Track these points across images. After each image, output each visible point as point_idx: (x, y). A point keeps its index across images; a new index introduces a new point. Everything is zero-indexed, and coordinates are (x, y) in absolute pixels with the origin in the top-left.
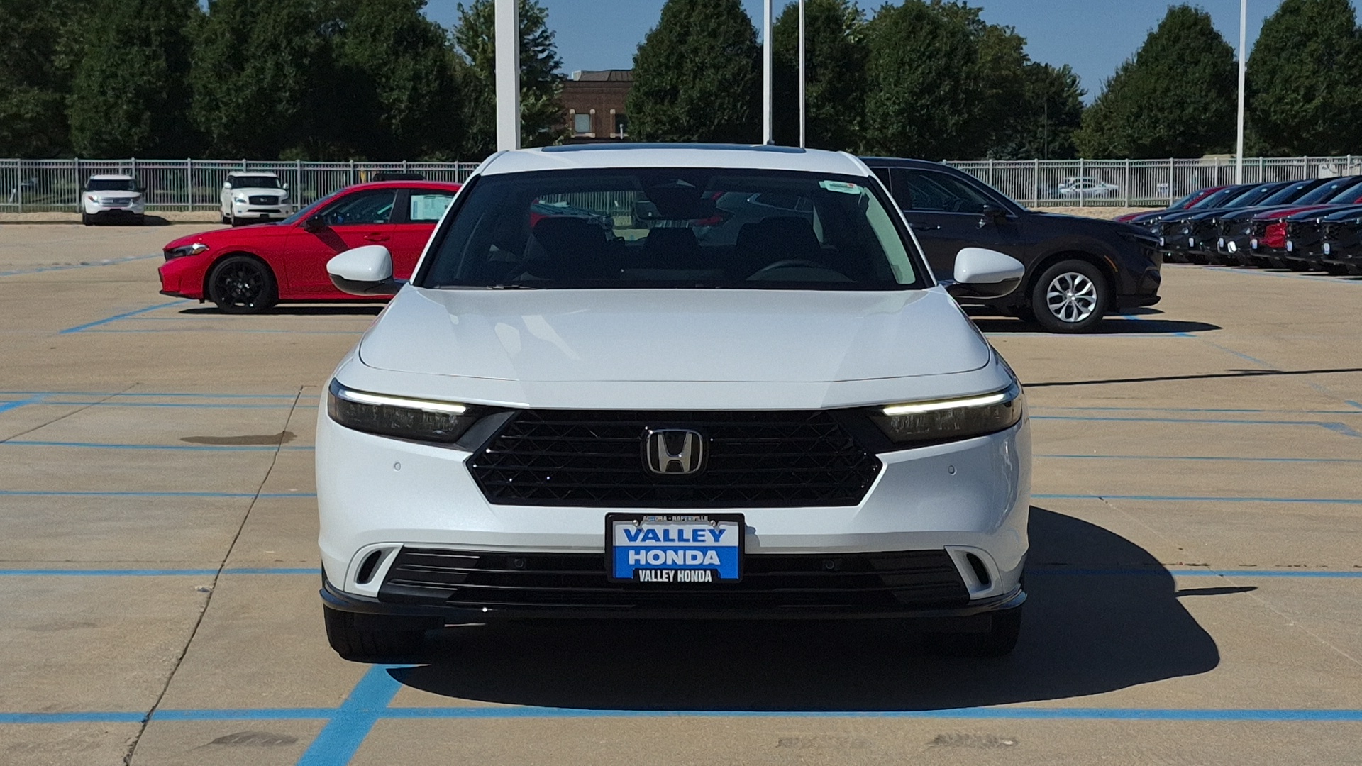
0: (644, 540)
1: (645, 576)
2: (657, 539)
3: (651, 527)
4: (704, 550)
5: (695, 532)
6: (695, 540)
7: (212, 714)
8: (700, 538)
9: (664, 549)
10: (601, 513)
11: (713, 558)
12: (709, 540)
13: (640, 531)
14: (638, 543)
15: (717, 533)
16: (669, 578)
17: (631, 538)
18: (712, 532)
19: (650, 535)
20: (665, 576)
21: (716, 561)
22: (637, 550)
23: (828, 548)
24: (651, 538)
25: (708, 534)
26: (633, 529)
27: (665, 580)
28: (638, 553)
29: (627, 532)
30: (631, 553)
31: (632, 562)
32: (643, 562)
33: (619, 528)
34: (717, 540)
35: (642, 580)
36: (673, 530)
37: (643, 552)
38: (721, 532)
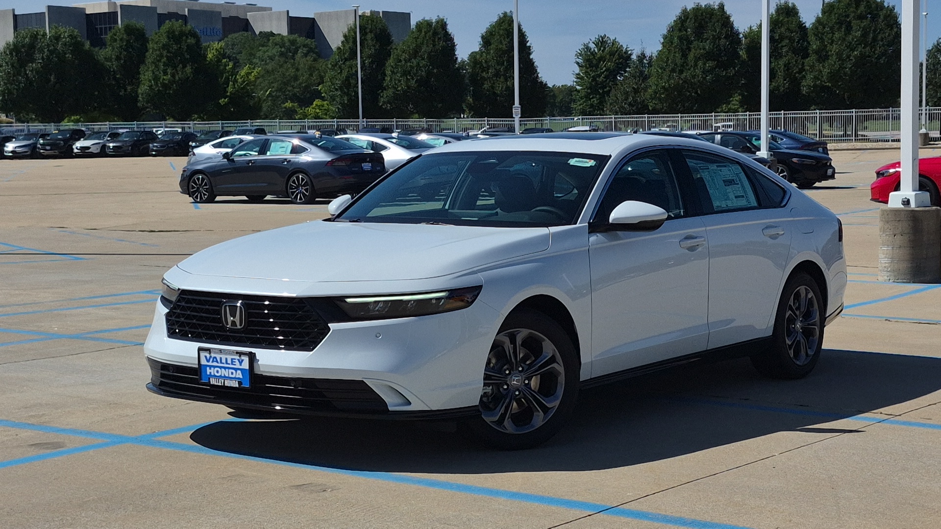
0: (213, 362)
1: (213, 381)
2: (217, 362)
3: (215, 355)
4: (236, 369)
5: (232, 359)
6: (232, 364)
7: (81, 433)
8: (234, 363)
9: (221, 367)
10: (197, 345)
11: (239, 375)
12: (238, 366)
13: (211, 357)
14: (210, 364)
15: (241, 361)
16: (221, 383)
17: (208, 361)
18: (238, 360)
19: (215, 360)
20: (220, 382)
21: (241, 376)
22: (210, 367)
23: (294, 374)
24: (215, 362)
25: (237, 361)
26: (208, 356)
27: (220, 384)
28: (210, 369)
29: (206, 357)
30: (208, 368)
31: (208, 373)
32: (212, 374)
33: (203, 354)
34: (241, 365)
35: (211, 383)
36: (224, 357)
37: (212, 368)
38: (242, 361)
